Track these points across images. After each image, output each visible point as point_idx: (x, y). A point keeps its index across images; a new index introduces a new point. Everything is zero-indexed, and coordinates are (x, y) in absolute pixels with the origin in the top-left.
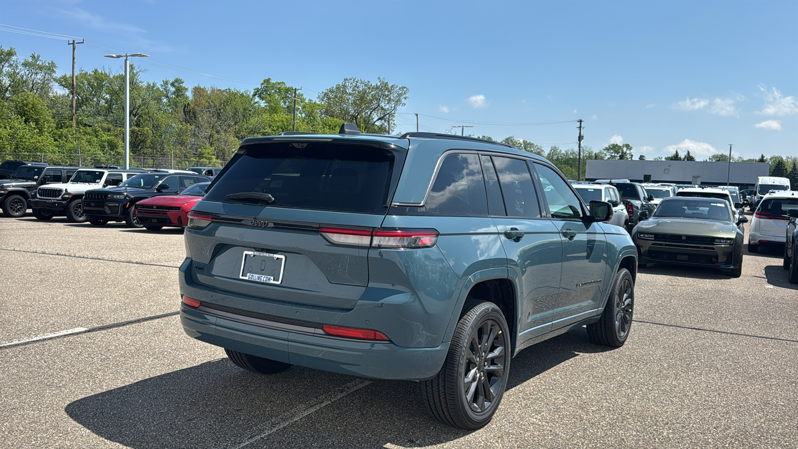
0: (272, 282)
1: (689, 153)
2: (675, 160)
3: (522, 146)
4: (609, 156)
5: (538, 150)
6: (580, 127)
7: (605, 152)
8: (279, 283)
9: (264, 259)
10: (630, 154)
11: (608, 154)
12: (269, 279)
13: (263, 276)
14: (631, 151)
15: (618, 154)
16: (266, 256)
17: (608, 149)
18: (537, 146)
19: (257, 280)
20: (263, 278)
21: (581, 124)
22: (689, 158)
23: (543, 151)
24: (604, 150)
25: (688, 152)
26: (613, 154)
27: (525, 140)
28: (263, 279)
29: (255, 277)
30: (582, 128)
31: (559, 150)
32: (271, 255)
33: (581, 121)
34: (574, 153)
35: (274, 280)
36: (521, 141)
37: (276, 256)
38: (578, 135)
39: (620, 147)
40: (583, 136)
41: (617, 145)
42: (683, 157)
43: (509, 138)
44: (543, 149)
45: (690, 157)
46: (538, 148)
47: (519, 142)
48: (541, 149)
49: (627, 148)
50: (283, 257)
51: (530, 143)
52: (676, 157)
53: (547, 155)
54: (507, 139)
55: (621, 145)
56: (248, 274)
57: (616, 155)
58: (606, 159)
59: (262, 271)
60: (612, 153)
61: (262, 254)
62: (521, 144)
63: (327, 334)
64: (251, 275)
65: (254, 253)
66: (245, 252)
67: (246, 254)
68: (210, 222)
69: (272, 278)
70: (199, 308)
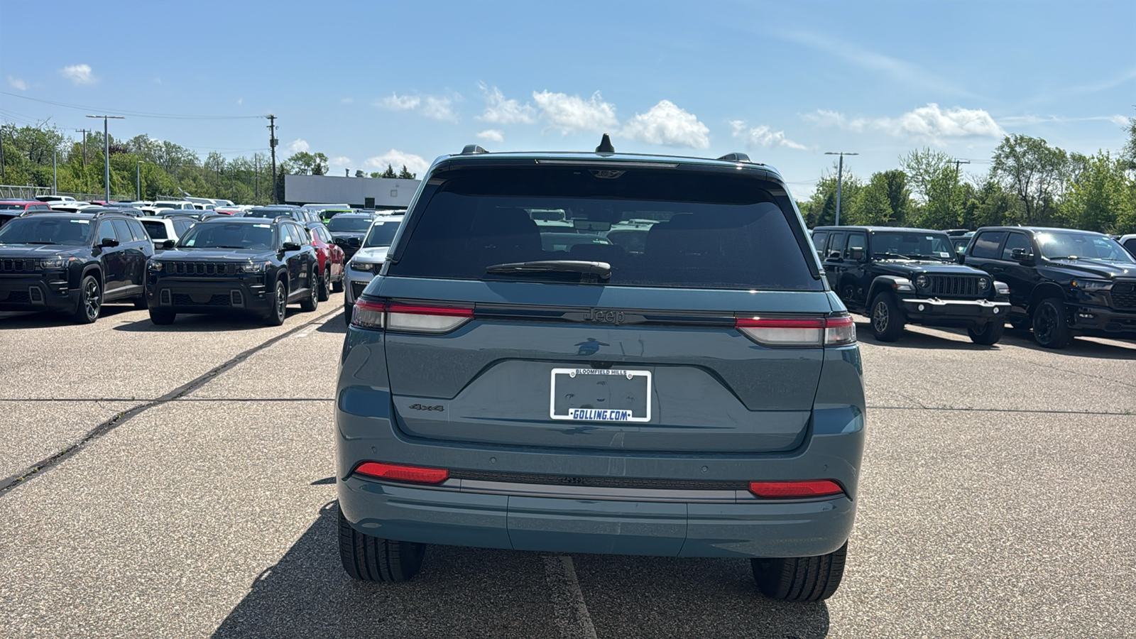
0: (630, 419)
1: (405, 169)
2: (388, 177)
3: (163, 149)
4: (297, 170)
5: (190, 157)
6: (272, 126)
7: (291, 164)
8: (647, 419)
9: (603, 381)
10: (325, 167)
11: (295, 166)
12: (624, 415)
13: (609, 411)
14: (327, 163)
15: (309, 166)
16: (608, 376)
17: (296, 159)
18: (186, 150)
19: (597, 419)
20: (608, 414)
21: (272, 122)
22: (406, 176)
23: (197, 158)
24: (290, 160)
25: (405, 167)
26: (303, 167)
27: (168, 141)
28: (610, 415)
29: (591, 414)
30: (274, 128)
31: (221, 159)
32: (621, 372)
33: (272, 118)
34: (246, 163)
35: (633, 416)
36: (161, 143)
37: (631, 373)
38: (270, 138)
39: (311, 158)
40: (277, 140)
41: (306, 154)
42: (398, 174)
43: (140, 137)
44: (197, 156)
45: (407, 173)
46: (190, 155)
47: (156, 143)
48: (194, 156)
49: (322, 159)
50: (648, 374)
51: (174, 145)
52: (390, 174)
53: (203, 165)
54: (137, 139)
55: (312, 154)
56: (572, 410)
57: (306, 168)
58: (292, 173)
59: (602, 403)
60: (301, 165)
61: (599, 372)
62: (161, 147)
63: (759, 497)
64: (576, 411)
65: (574, 371)
66: (555, 371)
67: (556, 375)
68: (467, 318)
69: (630, 412)
70: (446, 483)
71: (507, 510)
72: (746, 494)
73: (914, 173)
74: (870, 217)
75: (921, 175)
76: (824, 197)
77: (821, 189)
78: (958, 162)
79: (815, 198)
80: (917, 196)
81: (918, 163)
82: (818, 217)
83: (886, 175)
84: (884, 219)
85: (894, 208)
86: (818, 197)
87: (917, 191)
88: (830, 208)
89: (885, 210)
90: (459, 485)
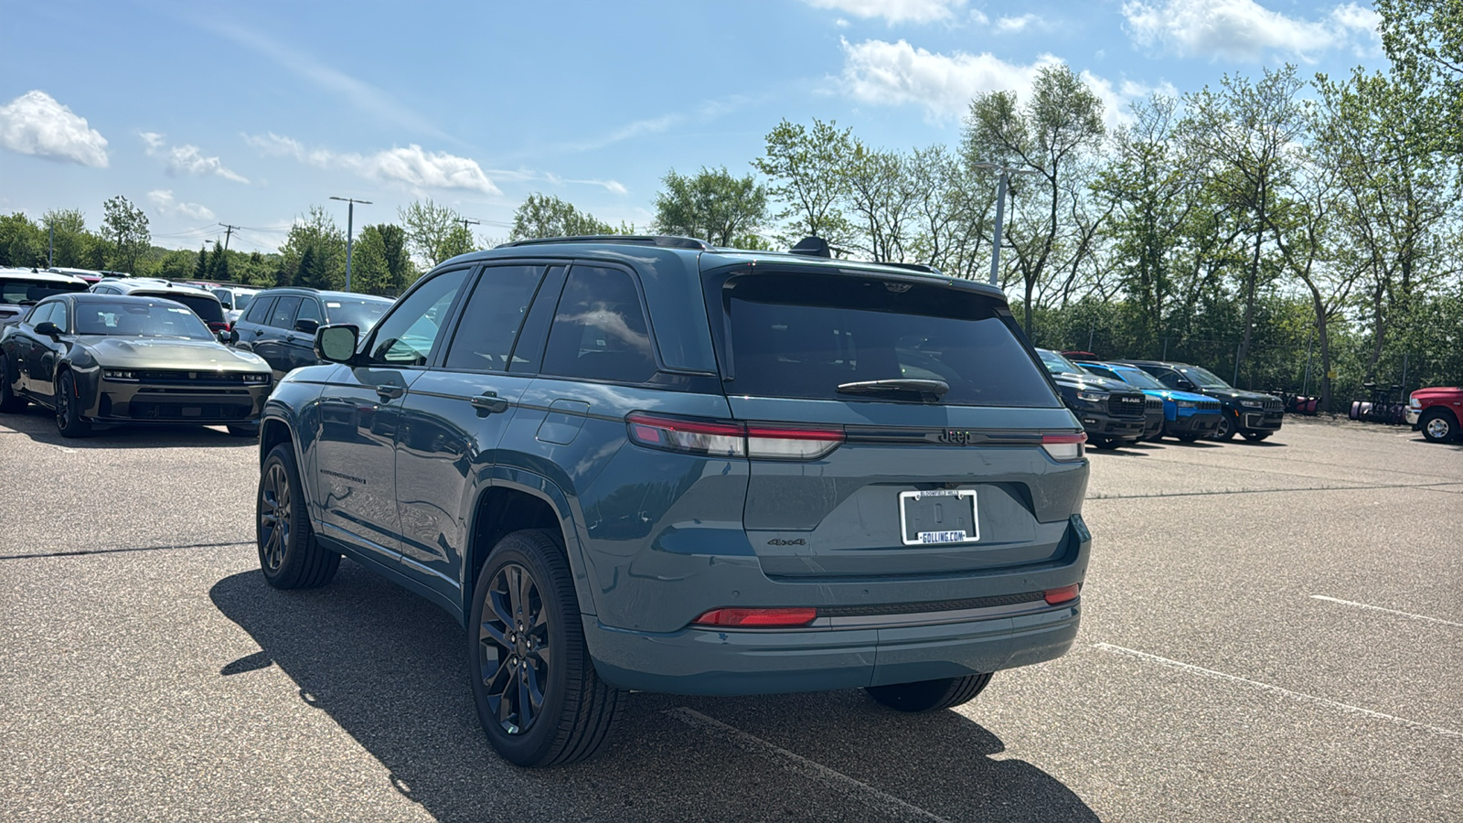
0: (966, 539)
8: (977, 539)
9: (942, 502)
12: (961, 535)
13: (949, 532)
16: (945, 497)
19: (940, 542)
20: (948, 536)
28: (950, 536)
29: (936, 537)
32: (954, 492)
35: (967, 536)
37: (963, 493)
50: (973, 493)
56: (920, 535)
59: (941, 525)
61: (937, 493)
63: (1052, 605)
64: (925, 535)
65: (919, 493)
66: (904, 495)
67: (905, 498)
68: (836, 442)
69: (964, 532)
70: (815, 623)
71: (878, 644)
72: (1043, 603)
73: (417, 230)
74: (363, 282)
75: (425, 234)
76: (299, 250)
77: (294, 239)
78: (466, 222)
79: (287, 251)
80: (420, 260)
81: (421, 218)
82: (292, 277)
83: (381, 228)
84: (381, 285)
85: (392, 271)
86: (291, 250)
87: (420, 253)
88: (309, 266)
89: (382, 274)
90: (829, 624)
